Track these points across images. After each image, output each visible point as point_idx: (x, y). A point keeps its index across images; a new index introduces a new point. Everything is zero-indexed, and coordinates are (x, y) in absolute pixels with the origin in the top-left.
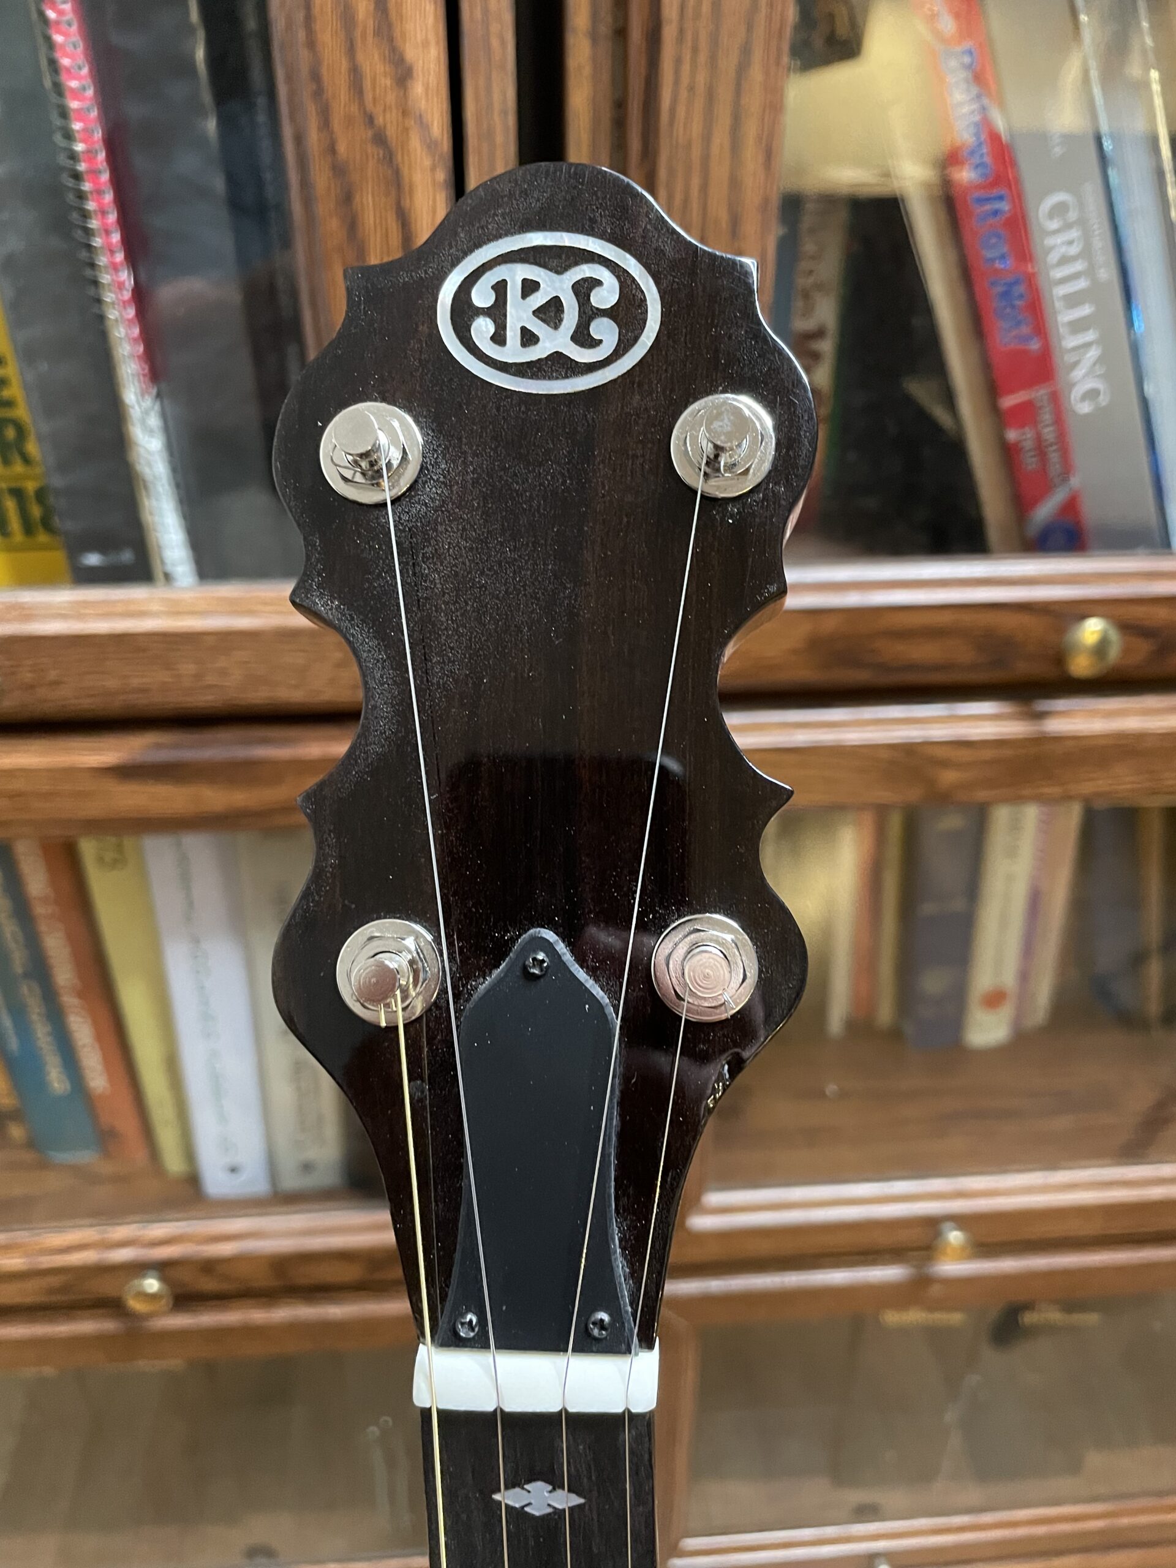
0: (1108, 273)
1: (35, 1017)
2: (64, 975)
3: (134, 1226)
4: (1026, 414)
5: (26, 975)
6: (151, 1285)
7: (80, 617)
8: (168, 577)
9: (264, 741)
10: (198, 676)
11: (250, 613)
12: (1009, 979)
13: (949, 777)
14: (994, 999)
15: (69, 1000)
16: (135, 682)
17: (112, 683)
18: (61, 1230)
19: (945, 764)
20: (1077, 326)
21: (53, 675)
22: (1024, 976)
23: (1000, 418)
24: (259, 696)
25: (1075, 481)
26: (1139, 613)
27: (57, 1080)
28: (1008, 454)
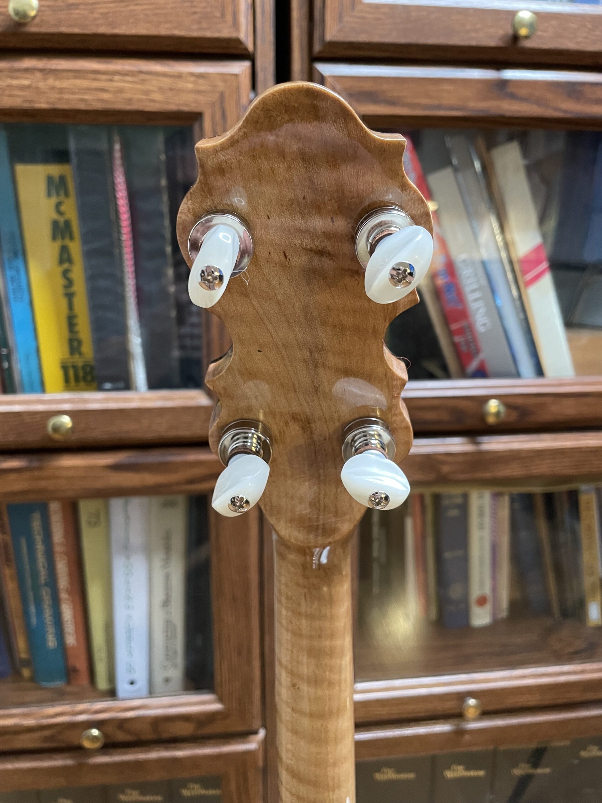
0: (484, 281)
1: (46, 607)
2: (63, 582)
3: (88, 704)
4: (461, 331)
5: (46, 584)
6: (95, 733)
9: (172, 455)
12: (487, 591)
13: (445, 469)
14: (482, 601)
15: (64, 596)
16: (125, 429)
17: (115, 429)
18: (53, 706)
19: (443, 463)
20: (476, 300)
21: (93, 426)
22: (494, 589)
23: (451, 334)
25: (482, 356)
26: (511, 400)
27: (51, 642)
28: (455, 347)
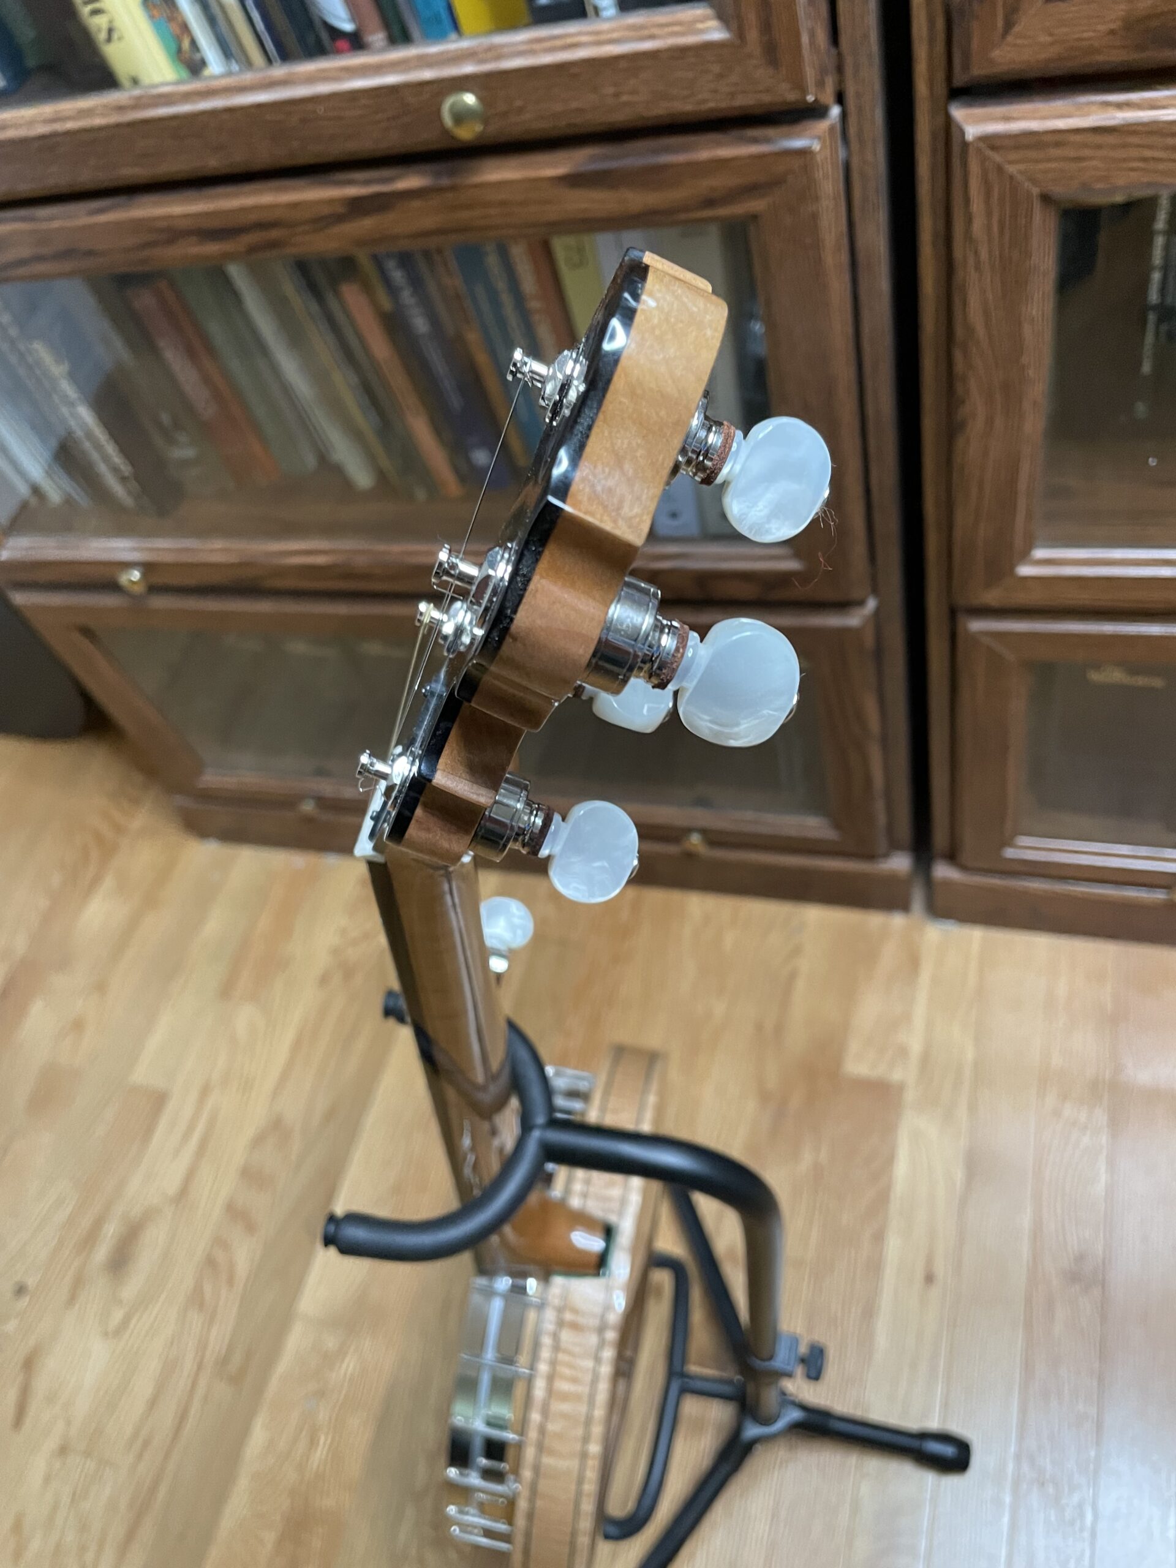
7: (533, 52)
8: (597, 11)
9: (668, 150)
10: (616, 95)
11: (652, 37)
16: (574, 105)
17: (558, 107)
21: (518, 103)
24: (660, 110)
